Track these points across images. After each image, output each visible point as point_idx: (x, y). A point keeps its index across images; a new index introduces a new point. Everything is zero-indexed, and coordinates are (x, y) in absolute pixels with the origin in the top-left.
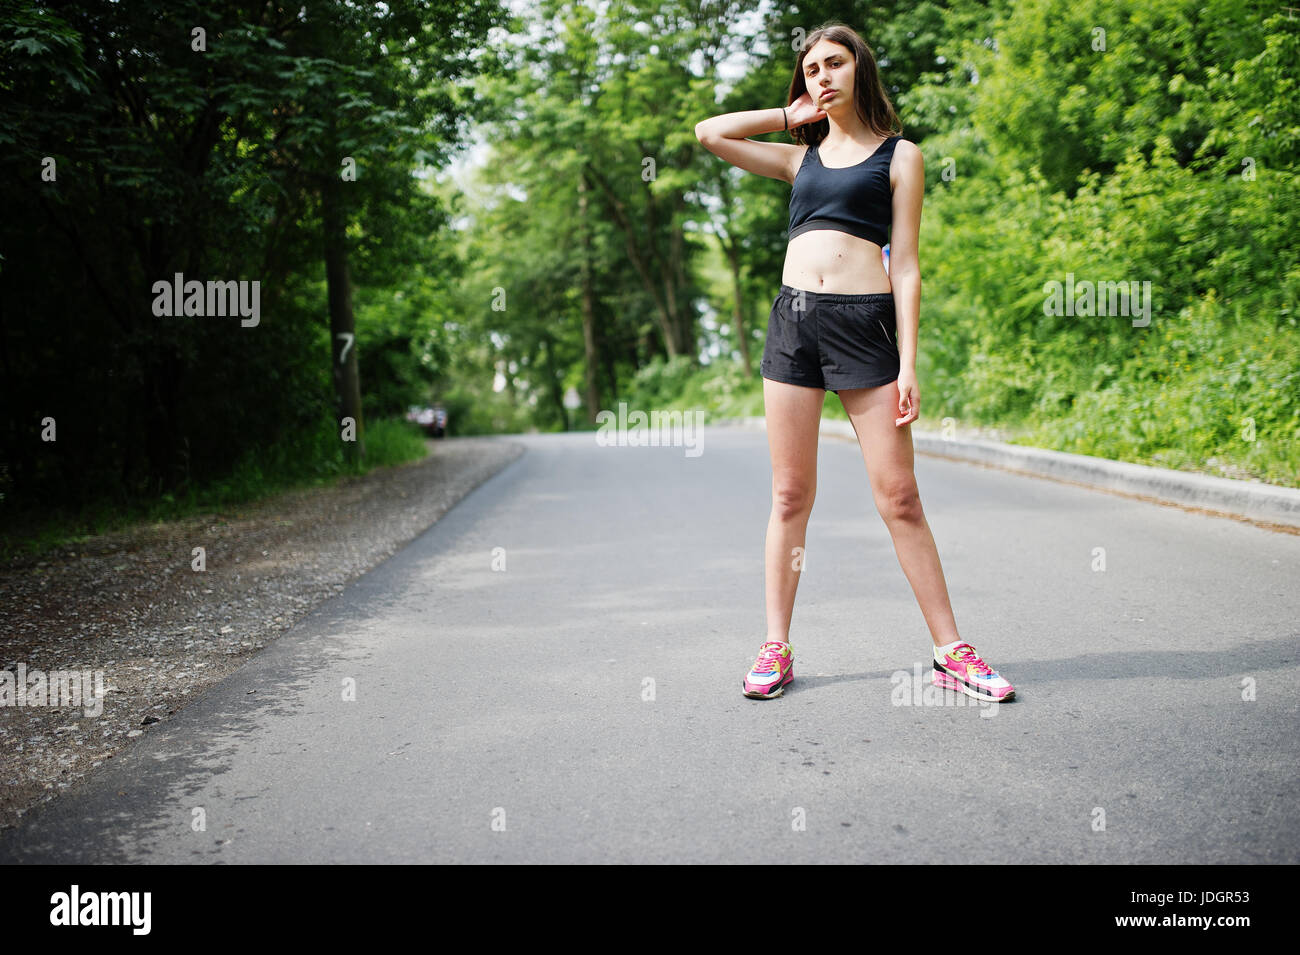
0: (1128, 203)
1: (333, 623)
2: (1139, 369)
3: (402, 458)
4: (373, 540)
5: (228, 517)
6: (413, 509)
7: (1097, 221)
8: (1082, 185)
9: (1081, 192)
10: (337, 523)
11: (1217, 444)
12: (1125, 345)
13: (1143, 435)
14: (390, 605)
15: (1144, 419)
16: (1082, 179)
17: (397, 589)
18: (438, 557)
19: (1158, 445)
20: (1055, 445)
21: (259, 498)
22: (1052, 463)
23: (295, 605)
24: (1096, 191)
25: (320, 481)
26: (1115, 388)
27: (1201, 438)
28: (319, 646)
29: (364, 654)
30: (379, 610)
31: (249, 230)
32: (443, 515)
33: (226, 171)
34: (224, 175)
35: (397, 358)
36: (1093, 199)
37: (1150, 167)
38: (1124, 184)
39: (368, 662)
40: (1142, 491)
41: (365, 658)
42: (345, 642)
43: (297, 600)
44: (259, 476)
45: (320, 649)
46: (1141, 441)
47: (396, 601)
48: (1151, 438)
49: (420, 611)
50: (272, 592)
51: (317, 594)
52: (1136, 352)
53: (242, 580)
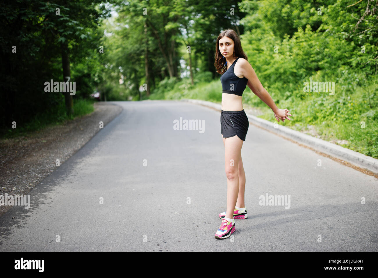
0: (298, 44)
1: (45, 187)
2: (297, 94)
3: (85, 113)
4: (68, 149)
5: (28, 137)
6: (82, 136)
7: (288, 50)
8: (284, 38)
9: (284, 40)
10: (59, 141)
11: (313, 121)
12: (294, 86)
13: (293, 118)
14: (64, 180)
15: (294, 113)
16: (285, 37)
17: (68, 173)
18: (84, 158)
19: (297, 121)
20: (269, 119)
21: (39, 129)
22: (267, 125)
23: (37, 177)
24: (289, 40)
25: (58, 123)
26: (290, 100)
27: (309, 119)
28: (38, 198)
29: (50, 202)
30: (60, 182)
31: (32, 55)
32: (91, 138)
33: (24, 36)
34: (24, 37)
35: (86, 80)
36: (287, 43)
37: (305, 34)
38: (296, 38)
39: (51, 205)
40: (289, 137)
41: (50, 203)
42: (47, 196)
43: (38, 176)
44: (39, 123)
45: (39, 199)
46: (292, 120)
47: (66, 178)
48: (295, 119)
49: (72, 183)
50: (32, 172)
51: (45, 173)
52: (297, 89)
53: (25, 166)
